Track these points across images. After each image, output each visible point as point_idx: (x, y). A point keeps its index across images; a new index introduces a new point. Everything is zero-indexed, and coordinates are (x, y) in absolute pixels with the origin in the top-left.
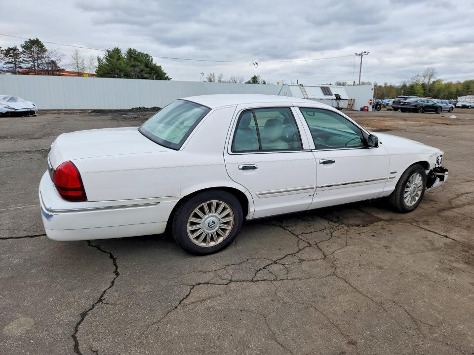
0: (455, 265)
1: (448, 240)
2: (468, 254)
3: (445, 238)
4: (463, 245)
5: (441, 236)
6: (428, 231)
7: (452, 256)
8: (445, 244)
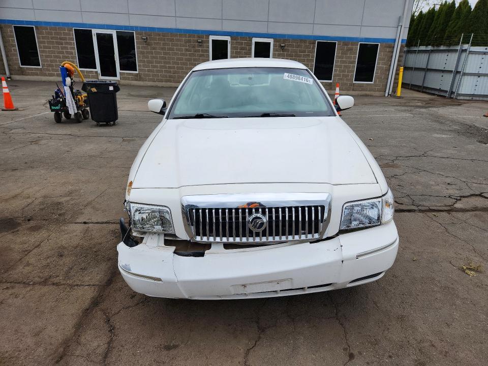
0: (68, 198)
1: (81, 219)
2: (59, 212)
3: (85, 220)
4: (65, 222)
5: (90, 221)
6: (106, 223)
7: (73, 204)
8: (82, 213)
